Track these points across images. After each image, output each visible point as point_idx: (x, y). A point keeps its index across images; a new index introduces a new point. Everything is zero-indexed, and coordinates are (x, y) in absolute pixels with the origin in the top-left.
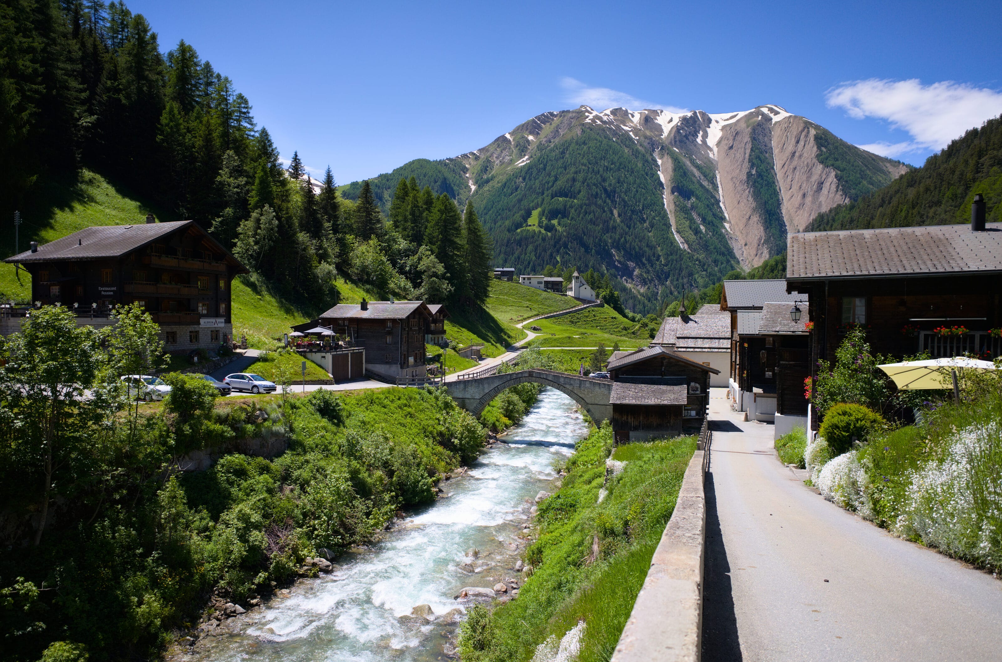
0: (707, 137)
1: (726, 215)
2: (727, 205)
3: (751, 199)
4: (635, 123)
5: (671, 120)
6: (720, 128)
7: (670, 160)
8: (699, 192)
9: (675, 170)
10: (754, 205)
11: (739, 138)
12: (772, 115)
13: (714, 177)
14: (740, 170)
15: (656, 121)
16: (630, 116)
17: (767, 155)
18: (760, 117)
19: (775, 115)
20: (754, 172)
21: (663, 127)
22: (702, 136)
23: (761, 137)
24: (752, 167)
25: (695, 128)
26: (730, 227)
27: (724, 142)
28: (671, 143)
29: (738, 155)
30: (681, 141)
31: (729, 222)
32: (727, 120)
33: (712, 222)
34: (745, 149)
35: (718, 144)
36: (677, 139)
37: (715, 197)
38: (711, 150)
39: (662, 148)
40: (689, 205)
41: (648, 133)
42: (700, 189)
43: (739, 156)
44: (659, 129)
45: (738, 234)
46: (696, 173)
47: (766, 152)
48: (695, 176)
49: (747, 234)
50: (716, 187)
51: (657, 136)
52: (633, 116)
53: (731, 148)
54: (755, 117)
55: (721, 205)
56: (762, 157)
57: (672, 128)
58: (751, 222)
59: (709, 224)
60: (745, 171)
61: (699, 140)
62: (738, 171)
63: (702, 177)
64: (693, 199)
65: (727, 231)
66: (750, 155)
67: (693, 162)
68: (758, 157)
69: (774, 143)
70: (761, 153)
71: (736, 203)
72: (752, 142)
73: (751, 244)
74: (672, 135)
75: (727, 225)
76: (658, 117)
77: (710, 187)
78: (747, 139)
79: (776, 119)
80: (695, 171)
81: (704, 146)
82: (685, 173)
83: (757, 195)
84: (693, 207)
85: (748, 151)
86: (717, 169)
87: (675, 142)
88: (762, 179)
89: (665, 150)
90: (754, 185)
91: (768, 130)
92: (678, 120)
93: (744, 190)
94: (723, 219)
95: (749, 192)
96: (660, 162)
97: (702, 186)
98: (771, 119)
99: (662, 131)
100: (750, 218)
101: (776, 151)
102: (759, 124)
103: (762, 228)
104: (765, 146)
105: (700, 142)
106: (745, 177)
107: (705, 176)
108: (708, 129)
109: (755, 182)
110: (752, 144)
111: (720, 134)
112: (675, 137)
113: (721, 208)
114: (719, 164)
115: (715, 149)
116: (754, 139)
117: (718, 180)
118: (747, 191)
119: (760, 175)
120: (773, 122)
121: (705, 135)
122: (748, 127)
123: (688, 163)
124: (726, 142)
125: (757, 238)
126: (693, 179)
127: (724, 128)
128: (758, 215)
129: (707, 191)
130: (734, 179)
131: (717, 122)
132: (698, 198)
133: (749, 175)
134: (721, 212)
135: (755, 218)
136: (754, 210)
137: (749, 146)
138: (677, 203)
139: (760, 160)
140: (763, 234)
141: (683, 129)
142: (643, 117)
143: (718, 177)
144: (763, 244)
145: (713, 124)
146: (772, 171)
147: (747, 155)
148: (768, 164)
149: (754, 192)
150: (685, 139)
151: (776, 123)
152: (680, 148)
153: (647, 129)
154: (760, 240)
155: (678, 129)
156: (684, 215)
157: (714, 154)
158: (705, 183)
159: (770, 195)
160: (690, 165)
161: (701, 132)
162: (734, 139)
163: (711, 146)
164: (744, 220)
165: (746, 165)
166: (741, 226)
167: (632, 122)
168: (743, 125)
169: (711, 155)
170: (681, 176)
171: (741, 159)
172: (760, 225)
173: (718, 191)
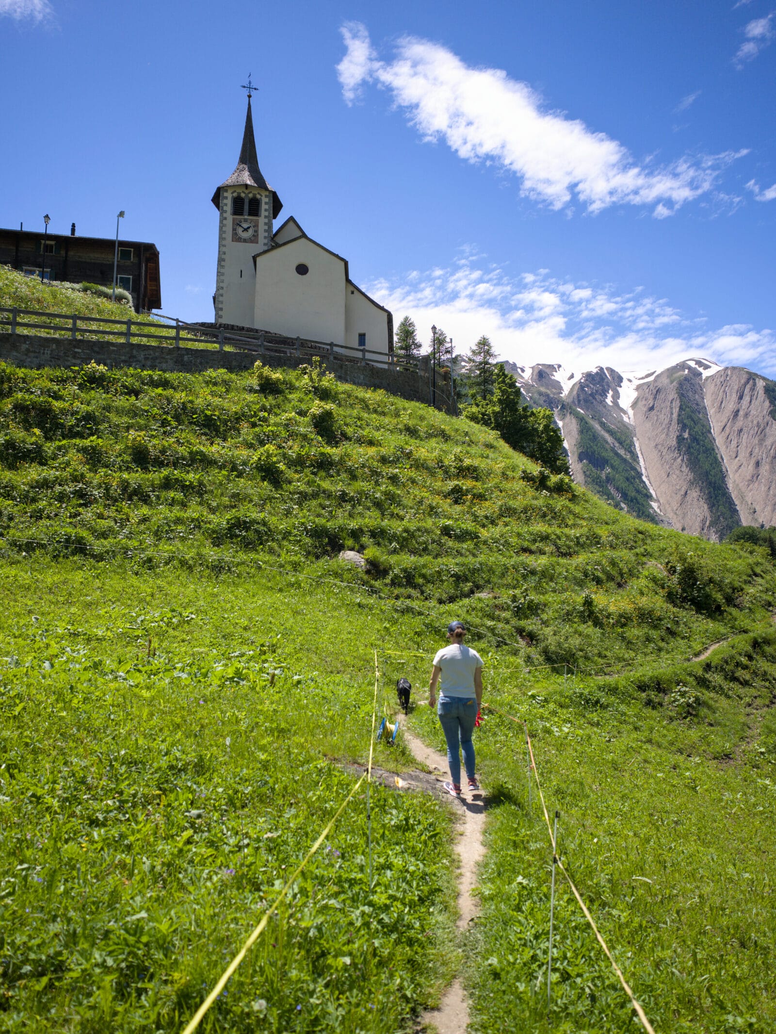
0: (619, 398)
1: (652, 491)
2: (652, 480)
3: (684, 469)
4: (526, 378)
5: (572, 376)
6: (635, 387)
7: (574, 421)
8: (616, 462)
9: (581, 432)
10: (691, 476)
11: (661, 396)
12: (701, 369)
13: (632, 444)
14: (667, 435)
15: (553, 378)
16: (519, 370)
17: (701, 416)
18: (687, 371)
19: (705, 369)
20: (686, 435)
21: (562, 384)
22: (613, 397)
23: (690, 394)
24: (684, 427)
25: (603, 386)
26: (659, 507)
27: (641, 404)
28: (573, 402)
29: (662, 417)
30: (586, 401)
31: (658, 501)
32: (642, 378)
33: (636, 499)
34: (671, 408)
35: (634, 405)
36: (581, 398)
37: (636, 469)
38: (625, 412)
39: (563, 407)
40: (603, 476)
41: (543, 389)
42: (616, 458)
43: (664, 417)
44: (558, 386)
45: (671, 515)
46: (609, 439)
47: (699, 412)
48: (607, 442)
49: (685, 515)
50: (635, 457)
51: (554, 394)
52: (523, 371)
53: (652, 409)
54: (679, 370)
55: (644, 478)
56: (696, 418)
57: (574, 385)
58: (689, 498)
59: (632, 501)
60: (674, 435)
61: (609, 400)
62: (664, 436)
63: (617, 445)
64: (608, 470)
65: (655, 511)
66: (679, 415)
67: (603, 425)
68: (689, 417)
69: (707, 402)
70: (692, 412)
71: (664, 475)
72: (680, 398)
73: (691, 528)
74: (575, 393)
75: (654, 505)
76: (554, 373)
77: (628, 457)
78: (673, 395)
79: (706, 373)
80: (607, 436)
81: (616, 408)
82: (594, 436)
83: (693, 463)
84: (608, 480)
85: (676, 411)
86: (635, 435)
87: (579, 401)
88: (698, 444)
89: (565, 408)
90: (688, 451)
91: (697, 386)
92: (581, 376)
93: (675, 459)
94: (649, 496)
95: (682, 460)
96: (560, 424)
97: (617, 454)
98: (701, 374)
99: (561, 388)
100: (686, 493)
101: (711, 412)
102: (686, 379)
103: (706, 506)
104: (697, 404)
105: (611, 404)
106: (675, 443)
107: (621, 443)
108: (619, 389)
109: (689, 448)
110: (681, 401)
111: (635, 395)
112: (578, 396)
113: (644, 482)
114: (637, 430)
115: (631, 412)
116: (682, 396)
117: (638, 449)
118: (679, 460)
119: (694, 438)
120: (704, 377)
121: (616, 396)
122: (672, 382)
123: (597, 426)
124: (644, 402)
125: (699, 519)
126: (607, 446)
127: (638, 388)
128: (698, 489)
129: (625, 460)
130: (659, 447)
131: (630, 381)
132: (612, 467)
133: (680, 439)
134: (645, 487)
135: (694, 494)
136: (691, 483)
137: (677, 404)
138: (588, 473)
139: (693, 420)
140: (707, 514)
141: (588, 386)
142: (536, 371)
143: (637, 445)
144: (709, 527)
145: (625, 383)
146: (709, 435)
147: (675, 416)
148: (703, 426)
149: (689, 460)
150: (591, 398)
151: (707, 378)
152: (587, 409)
153: (542, 386)
154: (704, 521)
155: (581, 386)
156: (597, 488)
157: (630, 418)
158: (622, 452)
159: (711, 464)
160: (599, 428)
161: (611, 392)
162: (655, 398)
163: (625, 408)
164: (679, 497)
165: (675, 427)
166: (675, 505)
167: (522, 378)
168: (665, 381)
169: (626, 419)
170: (590, 439)
171: (666, 421)
172: (702, 502)
173: (638, 463)
